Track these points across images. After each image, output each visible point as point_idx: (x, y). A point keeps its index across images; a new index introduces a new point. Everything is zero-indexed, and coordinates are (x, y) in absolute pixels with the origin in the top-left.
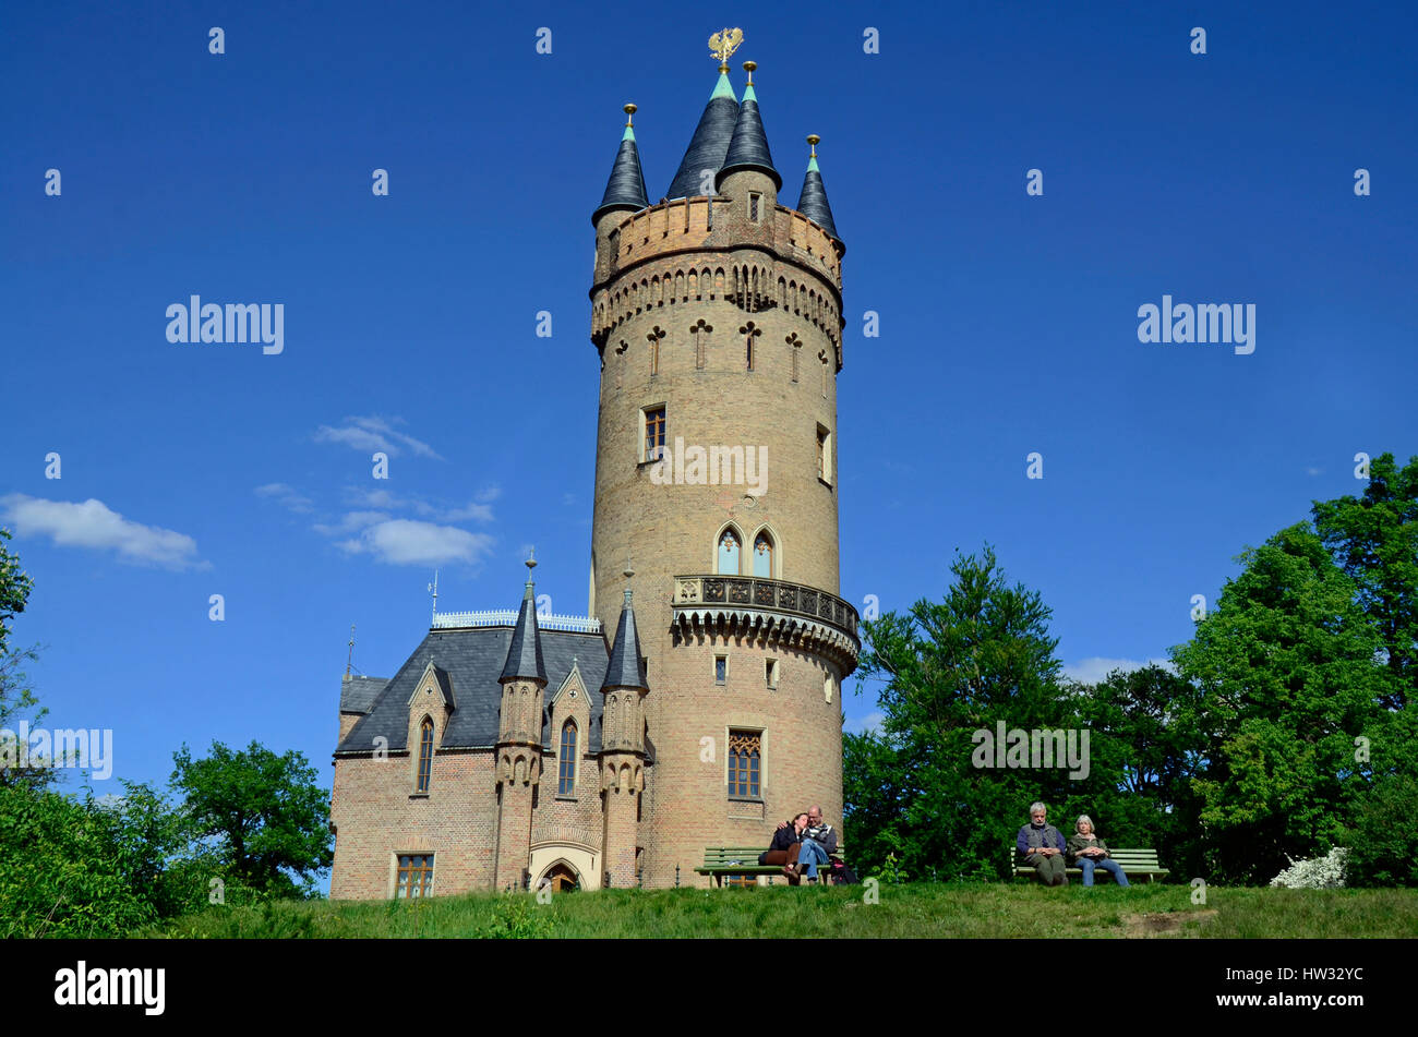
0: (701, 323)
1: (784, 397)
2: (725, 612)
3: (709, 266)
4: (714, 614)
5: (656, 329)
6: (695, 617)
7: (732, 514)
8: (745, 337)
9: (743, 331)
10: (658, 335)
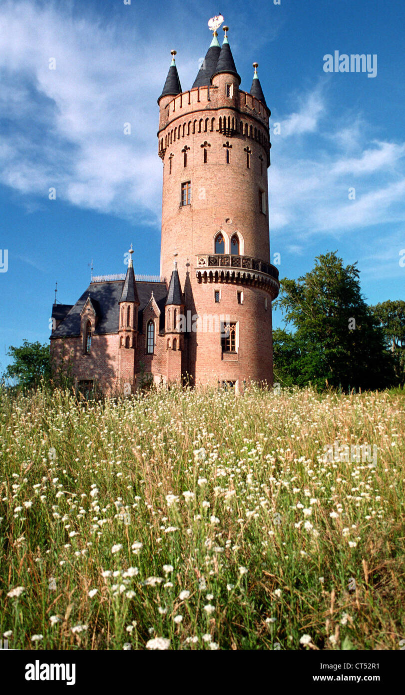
0: (206, 143)
1: (243, 175)
2: (218, 270)
3: (209, 117)
4: (214, 271)
5: (186, 147)
6: (205, 273)
7: (221, 227)
8: (225, 148)
9: (224, 146)
10: (186, 149)
